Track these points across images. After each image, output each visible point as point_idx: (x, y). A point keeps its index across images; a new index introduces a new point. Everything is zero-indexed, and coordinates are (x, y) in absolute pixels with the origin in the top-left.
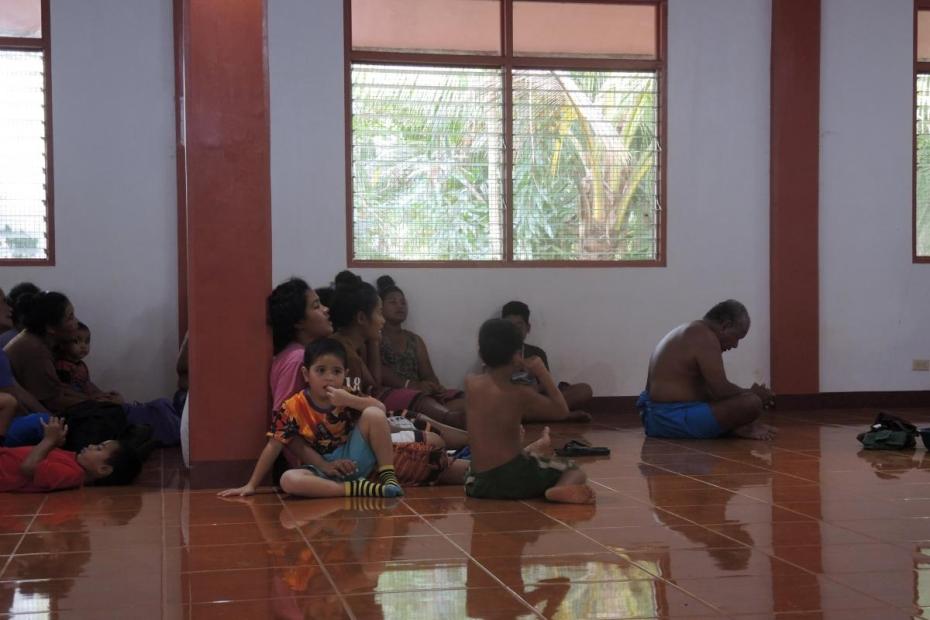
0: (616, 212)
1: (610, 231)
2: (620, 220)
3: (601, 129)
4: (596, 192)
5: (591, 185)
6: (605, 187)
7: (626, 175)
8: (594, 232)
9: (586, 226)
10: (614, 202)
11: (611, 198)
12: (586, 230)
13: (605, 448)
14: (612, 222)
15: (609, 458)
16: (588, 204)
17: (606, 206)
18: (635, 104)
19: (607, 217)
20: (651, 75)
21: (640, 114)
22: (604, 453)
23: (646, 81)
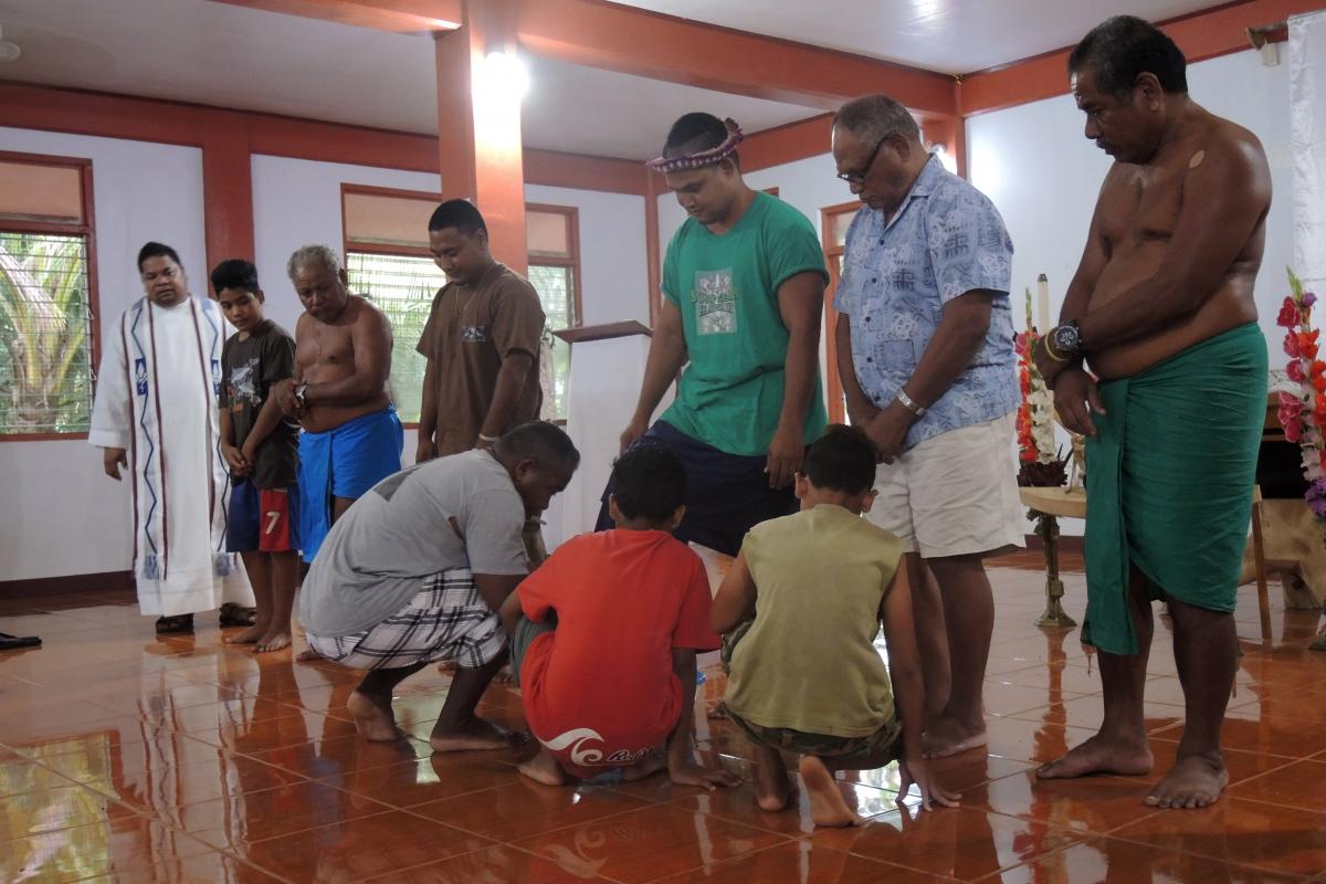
0: (54, 376)
1: (48, 397)
2: (59, 386)
3: (34, 294)
4: (30, 355)
5: (24, 349)
6: (41, 350)
7: (63, 339)
8: (30, 398)
9: (21, 392)
10: (52, 367)
11: (47, 361)
12: (21, 397)
13: (37, 638)
14: (50, 387)
15: (40, 648)
16: (22, 368)
17: (42, 371)
18: (67, 270)
19: (44, 383)
20: (79, 240)
21: (73, 279)
22: (34, 643)
23: (75, 245)
